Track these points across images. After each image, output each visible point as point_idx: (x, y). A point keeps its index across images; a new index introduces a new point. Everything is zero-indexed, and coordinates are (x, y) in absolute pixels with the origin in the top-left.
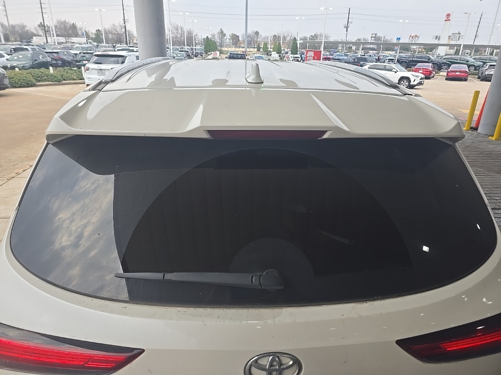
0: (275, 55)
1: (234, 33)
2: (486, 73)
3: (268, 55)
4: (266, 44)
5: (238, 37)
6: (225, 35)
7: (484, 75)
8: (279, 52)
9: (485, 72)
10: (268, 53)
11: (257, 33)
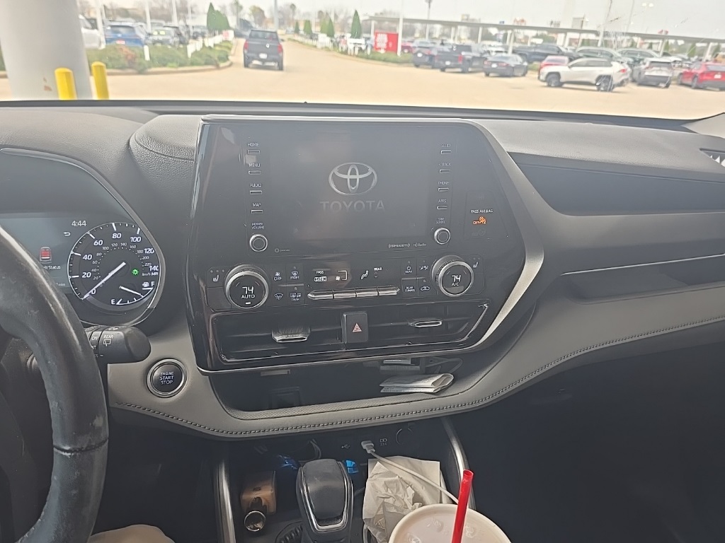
0: (324, 39)
1: (257, 5)
2: (647, 73)
3: (311, 38)
4: (308, 23)
5: (262, 11)
6: (241, 8)
7: (642, 76)
8: (331, 34)
9: (645, 72)
10: (313, 36)
11: (293, 6)
